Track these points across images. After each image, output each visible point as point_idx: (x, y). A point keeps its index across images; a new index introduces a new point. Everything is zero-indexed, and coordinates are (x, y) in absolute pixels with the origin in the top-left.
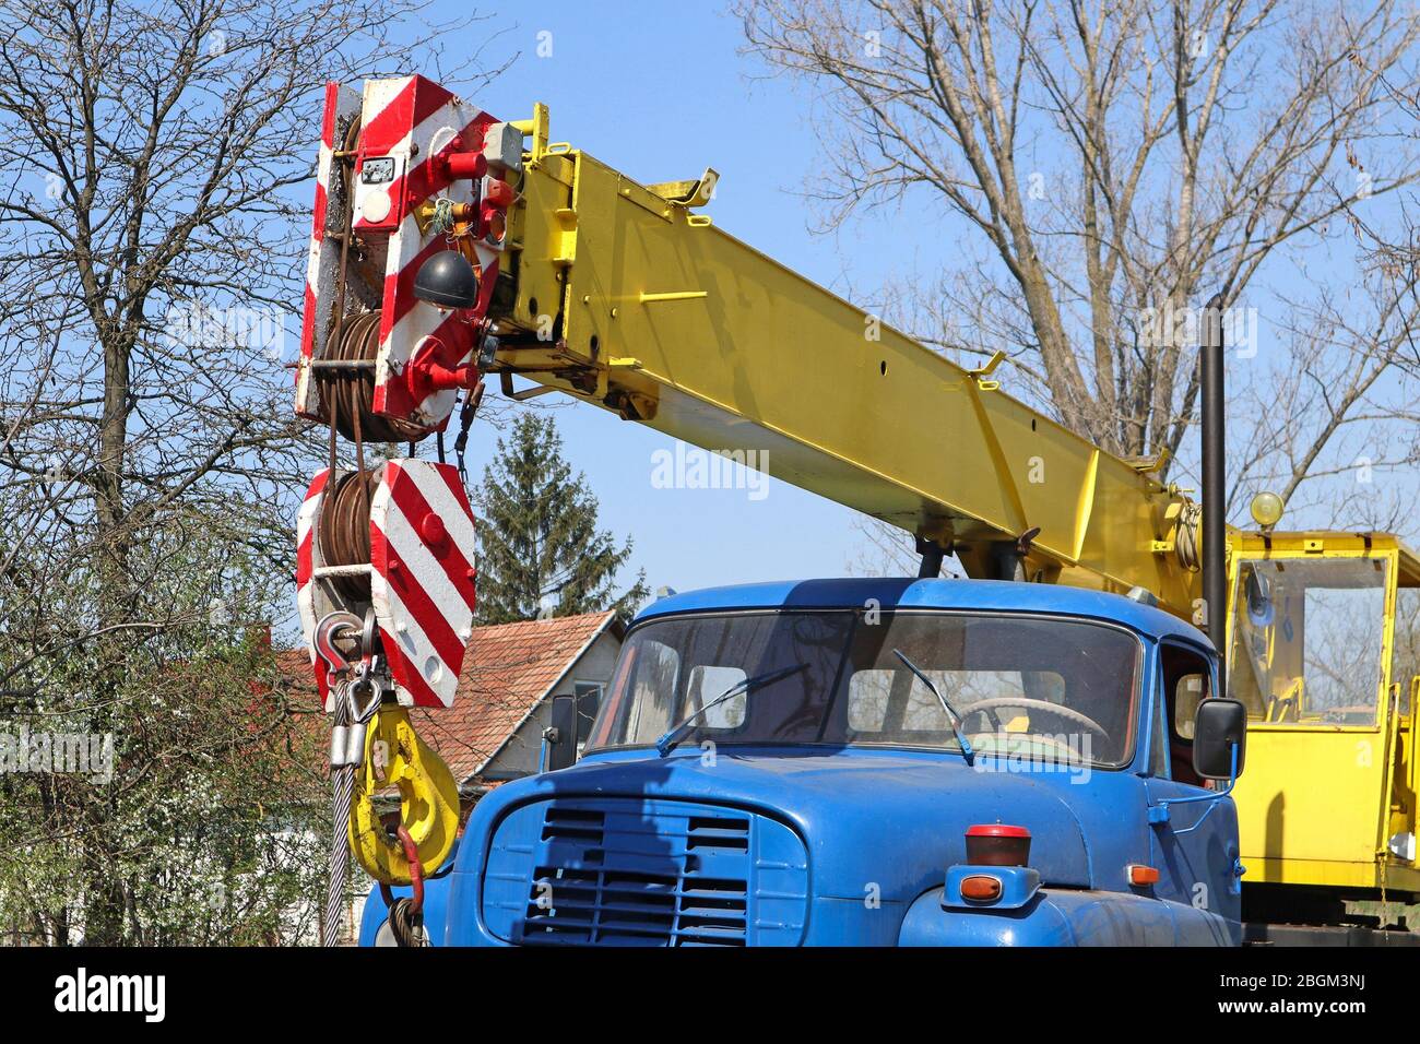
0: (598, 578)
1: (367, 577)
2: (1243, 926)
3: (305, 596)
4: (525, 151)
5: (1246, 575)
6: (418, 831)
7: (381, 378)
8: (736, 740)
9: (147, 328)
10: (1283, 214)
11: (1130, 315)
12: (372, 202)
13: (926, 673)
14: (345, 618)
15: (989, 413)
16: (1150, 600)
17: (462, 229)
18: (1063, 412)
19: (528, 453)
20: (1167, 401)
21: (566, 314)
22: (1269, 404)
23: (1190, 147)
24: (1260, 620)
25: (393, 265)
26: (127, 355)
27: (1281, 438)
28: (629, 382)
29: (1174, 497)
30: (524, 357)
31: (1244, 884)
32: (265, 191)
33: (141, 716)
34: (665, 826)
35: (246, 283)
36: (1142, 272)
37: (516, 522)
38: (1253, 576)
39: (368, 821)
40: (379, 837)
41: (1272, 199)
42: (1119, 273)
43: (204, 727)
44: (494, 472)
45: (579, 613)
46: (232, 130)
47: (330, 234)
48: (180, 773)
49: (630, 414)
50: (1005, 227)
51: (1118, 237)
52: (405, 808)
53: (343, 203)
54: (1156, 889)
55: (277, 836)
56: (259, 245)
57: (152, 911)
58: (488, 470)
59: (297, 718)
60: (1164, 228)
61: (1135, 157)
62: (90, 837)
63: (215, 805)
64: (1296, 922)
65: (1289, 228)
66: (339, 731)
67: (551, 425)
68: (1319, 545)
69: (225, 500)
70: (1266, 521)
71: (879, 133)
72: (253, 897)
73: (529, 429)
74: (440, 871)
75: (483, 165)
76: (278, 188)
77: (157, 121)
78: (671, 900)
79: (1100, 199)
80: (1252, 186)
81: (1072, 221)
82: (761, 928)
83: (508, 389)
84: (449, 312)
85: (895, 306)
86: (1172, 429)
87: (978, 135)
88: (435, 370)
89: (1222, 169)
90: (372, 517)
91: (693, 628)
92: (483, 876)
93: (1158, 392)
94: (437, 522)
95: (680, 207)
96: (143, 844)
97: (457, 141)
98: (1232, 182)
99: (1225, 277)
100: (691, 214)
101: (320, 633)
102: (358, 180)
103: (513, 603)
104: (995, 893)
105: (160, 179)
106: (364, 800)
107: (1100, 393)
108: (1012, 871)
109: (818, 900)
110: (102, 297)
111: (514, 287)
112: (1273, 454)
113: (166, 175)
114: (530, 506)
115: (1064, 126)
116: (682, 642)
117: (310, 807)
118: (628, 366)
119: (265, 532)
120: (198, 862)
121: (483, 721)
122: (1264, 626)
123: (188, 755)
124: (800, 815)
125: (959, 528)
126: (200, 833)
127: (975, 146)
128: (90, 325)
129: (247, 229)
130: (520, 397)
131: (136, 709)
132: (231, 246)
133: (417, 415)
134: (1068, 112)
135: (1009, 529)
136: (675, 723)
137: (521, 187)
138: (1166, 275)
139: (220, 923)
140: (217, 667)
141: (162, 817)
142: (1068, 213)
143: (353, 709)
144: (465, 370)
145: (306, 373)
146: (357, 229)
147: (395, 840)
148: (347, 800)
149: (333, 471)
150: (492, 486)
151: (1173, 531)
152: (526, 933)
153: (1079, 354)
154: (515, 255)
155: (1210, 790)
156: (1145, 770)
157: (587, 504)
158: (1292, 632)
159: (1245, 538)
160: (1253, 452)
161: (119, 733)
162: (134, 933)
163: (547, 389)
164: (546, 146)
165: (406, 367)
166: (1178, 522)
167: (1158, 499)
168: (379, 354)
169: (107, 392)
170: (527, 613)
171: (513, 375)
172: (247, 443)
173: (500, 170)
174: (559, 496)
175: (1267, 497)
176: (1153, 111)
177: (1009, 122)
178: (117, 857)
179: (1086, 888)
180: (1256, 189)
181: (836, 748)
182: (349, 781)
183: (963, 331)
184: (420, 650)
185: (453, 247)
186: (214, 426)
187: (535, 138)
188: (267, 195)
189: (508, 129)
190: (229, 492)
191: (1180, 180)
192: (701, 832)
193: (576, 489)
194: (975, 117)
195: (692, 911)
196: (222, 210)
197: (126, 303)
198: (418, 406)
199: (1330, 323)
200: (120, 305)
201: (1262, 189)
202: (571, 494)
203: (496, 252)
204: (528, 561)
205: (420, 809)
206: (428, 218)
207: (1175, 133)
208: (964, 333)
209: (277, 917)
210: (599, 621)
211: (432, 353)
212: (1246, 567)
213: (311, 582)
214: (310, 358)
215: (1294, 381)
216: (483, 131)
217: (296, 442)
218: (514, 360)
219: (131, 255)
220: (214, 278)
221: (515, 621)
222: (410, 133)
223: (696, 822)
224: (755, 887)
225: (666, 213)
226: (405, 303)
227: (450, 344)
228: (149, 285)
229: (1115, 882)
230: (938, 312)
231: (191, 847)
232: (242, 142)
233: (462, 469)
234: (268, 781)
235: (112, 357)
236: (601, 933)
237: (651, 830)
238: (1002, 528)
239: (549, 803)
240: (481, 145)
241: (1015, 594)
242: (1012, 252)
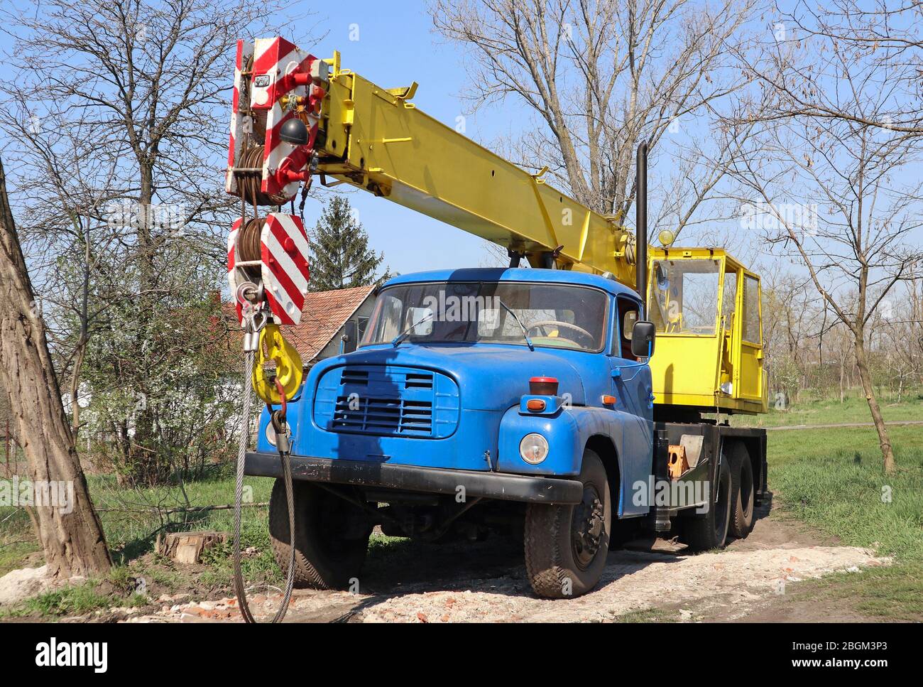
0: (368, 270)
1: (259, 266)
2: (654, 423)
3: (232, 275)
4: (330, 73)
5: (657, 267)
6: (284, 380)
7: (265, 176)
8: (428, 340)
9: (160, 156)
10: (677, 105)
11: (607, 152)
12: (259, 96)
13: (513, 310)
14: (250, 285)
15: (541, 194)
16: (613, 278)
17: (301, 108)
18: (577, 196)
19: (337, 214)
20: (623, 191)
21: (349, 148)
22: (669, 192)
23: (635, 75)
24: (663, 287)
25: (270, 125)
26: (151, 168)
27: (674, 208)
28: (378, 179)
29: (624, 232)
30: (331, 167)
31: (654, 404)
32: (214, 93)
33: (160, 333)
34: (395, 378)
35: (206, 136)
36: (613, 132)
37: (331, 245)
38: (659, 268)
39: (261, 376)
40: (266, 383)
41: (672, 99)
42: (602, 133)
43: (190, 337)
44: (321, 223)
45: (360, 286)
46: (198, 64)
47: (240, 110)
48: (179, 358)
49: (379, 194)
50: (551, 112)
51: (602, 116)
52: (278, 370)
53: (246, 96)
54: (615, 406)
55: (223, 386)
56: (212, 119)
57: (166, 421)
58: (318, 222)
59: (232, 333)
60: (623, 112)
61: (610, 80)
62: (137, 387)
63: (195, 372)
64: (678, 422)
65: (680, 112)
66: (248, 335)
67: (347, 202)
68: (690, 254)
69: (198, 235)
70: (666, 243)
71: (494, 69)
72: (213, 414)
73: (336, 203)
74: (294, 399)
75: (310, 80)
76: (220, 92)
77: (162, 60)
78: (398, 411)
79: (594, 99)
80: (663, 93)
81: (581, 109)
82: (438, 423)
83: (323, 182)
84: (296, 146)
85: (501, 148)
86: (625, 203)
87: (539, 70)
88: (290, 173)
89: (650, 85)
90: (262, 239)
91: (409, 290)
92: (314, 401)
93: (619, 187)
94: (291, 241)
95: (401, 100)
96: (162, 390)
97: (298, 68)
98: (654, 90)
99: (651, 135)
100: (406, 103)
101: (239, 292)
102: (253, 85)
103: (330, 282)
104: (542, 408)
105: (165, 87)
106: (259, 366)
107: (593, 187)
108: (550, 397)
109: (463, 410)
110: (138, 142)
111: (325, 136)
112: (671, 215)
113: (167, 85)
114: (337, 238)
115: (579, 66)
116: (403, 297)
117: (238, 373)
118: (377, 172)
119: (217, 249)
120: (187, 398)
121: (317, 334)
122: (664, 289)
123: (182, 350)
124: (456, 373)
125: (527, 246)
126: (188, 385)
127: (538, 75)
128: (133, 155)
129: (206, 111)
130: (329, 186)
131: (158, 330)
132: (198, 119)
133: (282, 193)
134: (580, 59)
135: (549, 245)
136: (400, 333)
137: (328, 90)
138: (623, 133)
139: (198, 425)
140: (195, 310)
141: (171, 378)
142: (579, 106)
143: (254, 326)
144: (303, 173)
145: (231, 174)
146: (253, 108)
147: (274, 384)
148: (251, 366)
149: (243, 220)
150: (320, 229)
151: (624, 247)
152: (334, 426)
153: (584, 169)
154: (325, 121)
155: (639, 362)
156: (610, 353)
157: (363, 237)
158: (677, 293)
159: (656, 250)
160: (662, 213)
161: (150, 340)
162: (158, 430)
163: (341, 182)
164: (339, 70)
165: (276, 171)
166: (626, 243)
167: (617, 233)
168: (264, 165)
169: (142, 185)
170: (336, 286)
171: (326, 176)
172: (208, 209)
173: (318, 81)
174: (351, 233)
175: (666, 232)
176: (618, 59)
177: (553, 63)
178: (150, 396)
179: (583, 405)
180: (665, 94)
181: (471, 343)
182: (252, 358)
183: (531, 159)
184: (284, 299)
185: (297, 117)
186: (192, 201)
187: (334, 67)
188: (215, 95)
189: (322, 63)
190: (200, 231)
191: (631, 90)
192: (411, 380)
193: (358, 230)
194: (538, 61)
195: (408, 416)
196: (194, 102)
197: (150, 144)
198: (282, 189)
199: (697, 154)
200: (148, 145)
201: (668, 94)
202: (356, 233)
203: (317, 119)
204: (337, 263)
205: (284, 370)
206: (286, 103)
207: (629, 68)
208: (532, 160)
209: (223, 422)
210: (369, 289)
211: (289, 165)
212: (657, 264)
213: (234, 269)
214: (232, 166)
215: (681, 181)
216: (310, 63)
217: (230, 209)
218: (326, 168)
219: (151, 122)
220: (191, 133)
221: (331, 290)
222: (277, 64)
223: (409, 376)
224: (435, 405)
225: (395, 102)
226: (276, 142)
227: (296, 161)
228: (160, 136)
229: (595, 402)
230: (521, 151)
231: (184, 392)
232: (202, 70)
233: (302, 218)
234: (217, 361)
235: (144, 169)
236: (367, 426)
237: (389, 379)
238: (546, 245)
239: (343, 368)
240: (309, 70)
241: (553, 274)
242: (554, 123)
